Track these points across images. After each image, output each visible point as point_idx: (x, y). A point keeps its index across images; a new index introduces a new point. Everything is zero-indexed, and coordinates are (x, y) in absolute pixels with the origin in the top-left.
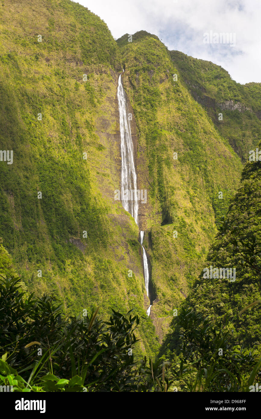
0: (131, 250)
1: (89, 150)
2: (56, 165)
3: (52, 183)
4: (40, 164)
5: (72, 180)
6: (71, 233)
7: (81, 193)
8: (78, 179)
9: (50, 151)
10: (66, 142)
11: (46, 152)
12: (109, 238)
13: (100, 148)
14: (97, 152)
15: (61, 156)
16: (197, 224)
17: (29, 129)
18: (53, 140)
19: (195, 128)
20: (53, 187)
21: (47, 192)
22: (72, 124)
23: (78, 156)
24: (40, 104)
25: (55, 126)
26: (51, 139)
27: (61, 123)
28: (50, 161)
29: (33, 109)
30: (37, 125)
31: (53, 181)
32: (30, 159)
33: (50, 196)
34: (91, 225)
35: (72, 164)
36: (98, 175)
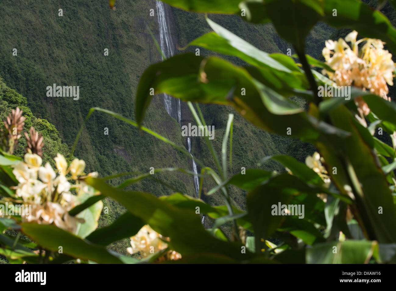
0: (179, 159)
1: (127, 53)
2: (95, 70)
3: (92, 89)
4: (78, 69)
5: (113, 86)
6: (115, 142)
7: (122, 99)
8: (118, 84)
9: (88, 54)
10: (102, 44)
11: (83, 56)
12: (155, 146)
13: (139, 49)
14: (136, 54)
15: (98, 60)
16: (248, 127)
17: (65, 32)
18: (89, 43)
19: (238, 25)
20: (93, 94)
21: (87, 99)
22: (108, 25)
23: (116, 60)
24: (74, 5)
25: (90, 28)
26: (87, 41)
27: (97, 25)
28: (88, 66)
30: (72, 28)
31: (92, 87)
32: (67, 64)
33: (91, 103)
34: (136, 132)
35: (111, 68)
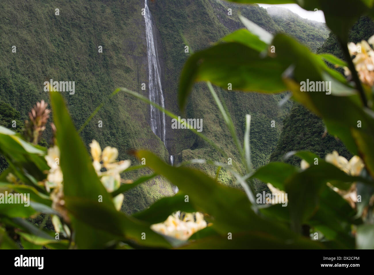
1: (116, 73)
2: (85, 88)
3: (81, 107)
7: (110, 117)
8: (107, 102)
9: (79, 73)
10: (93, 64)
11: (74, 75)
13: (128, 70)
14: (124, 75)
15: (89, 79)
17: (58, 52)
18: (80, 63)
20: (83, 111)
21: (77, 115)
23: (106, 80)
24: (68, 26)
25: (82, 48)
26: (79, 61)
27: (89, 46)
28: (79, 84)
29: (61, 31)
30: (66, 48)
31: (82, 104)
33: (81, 119)
34: (122, 149)
35: (101, 87)
36: (126, 98)
